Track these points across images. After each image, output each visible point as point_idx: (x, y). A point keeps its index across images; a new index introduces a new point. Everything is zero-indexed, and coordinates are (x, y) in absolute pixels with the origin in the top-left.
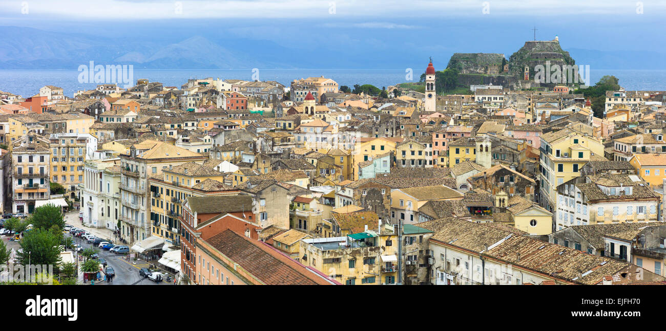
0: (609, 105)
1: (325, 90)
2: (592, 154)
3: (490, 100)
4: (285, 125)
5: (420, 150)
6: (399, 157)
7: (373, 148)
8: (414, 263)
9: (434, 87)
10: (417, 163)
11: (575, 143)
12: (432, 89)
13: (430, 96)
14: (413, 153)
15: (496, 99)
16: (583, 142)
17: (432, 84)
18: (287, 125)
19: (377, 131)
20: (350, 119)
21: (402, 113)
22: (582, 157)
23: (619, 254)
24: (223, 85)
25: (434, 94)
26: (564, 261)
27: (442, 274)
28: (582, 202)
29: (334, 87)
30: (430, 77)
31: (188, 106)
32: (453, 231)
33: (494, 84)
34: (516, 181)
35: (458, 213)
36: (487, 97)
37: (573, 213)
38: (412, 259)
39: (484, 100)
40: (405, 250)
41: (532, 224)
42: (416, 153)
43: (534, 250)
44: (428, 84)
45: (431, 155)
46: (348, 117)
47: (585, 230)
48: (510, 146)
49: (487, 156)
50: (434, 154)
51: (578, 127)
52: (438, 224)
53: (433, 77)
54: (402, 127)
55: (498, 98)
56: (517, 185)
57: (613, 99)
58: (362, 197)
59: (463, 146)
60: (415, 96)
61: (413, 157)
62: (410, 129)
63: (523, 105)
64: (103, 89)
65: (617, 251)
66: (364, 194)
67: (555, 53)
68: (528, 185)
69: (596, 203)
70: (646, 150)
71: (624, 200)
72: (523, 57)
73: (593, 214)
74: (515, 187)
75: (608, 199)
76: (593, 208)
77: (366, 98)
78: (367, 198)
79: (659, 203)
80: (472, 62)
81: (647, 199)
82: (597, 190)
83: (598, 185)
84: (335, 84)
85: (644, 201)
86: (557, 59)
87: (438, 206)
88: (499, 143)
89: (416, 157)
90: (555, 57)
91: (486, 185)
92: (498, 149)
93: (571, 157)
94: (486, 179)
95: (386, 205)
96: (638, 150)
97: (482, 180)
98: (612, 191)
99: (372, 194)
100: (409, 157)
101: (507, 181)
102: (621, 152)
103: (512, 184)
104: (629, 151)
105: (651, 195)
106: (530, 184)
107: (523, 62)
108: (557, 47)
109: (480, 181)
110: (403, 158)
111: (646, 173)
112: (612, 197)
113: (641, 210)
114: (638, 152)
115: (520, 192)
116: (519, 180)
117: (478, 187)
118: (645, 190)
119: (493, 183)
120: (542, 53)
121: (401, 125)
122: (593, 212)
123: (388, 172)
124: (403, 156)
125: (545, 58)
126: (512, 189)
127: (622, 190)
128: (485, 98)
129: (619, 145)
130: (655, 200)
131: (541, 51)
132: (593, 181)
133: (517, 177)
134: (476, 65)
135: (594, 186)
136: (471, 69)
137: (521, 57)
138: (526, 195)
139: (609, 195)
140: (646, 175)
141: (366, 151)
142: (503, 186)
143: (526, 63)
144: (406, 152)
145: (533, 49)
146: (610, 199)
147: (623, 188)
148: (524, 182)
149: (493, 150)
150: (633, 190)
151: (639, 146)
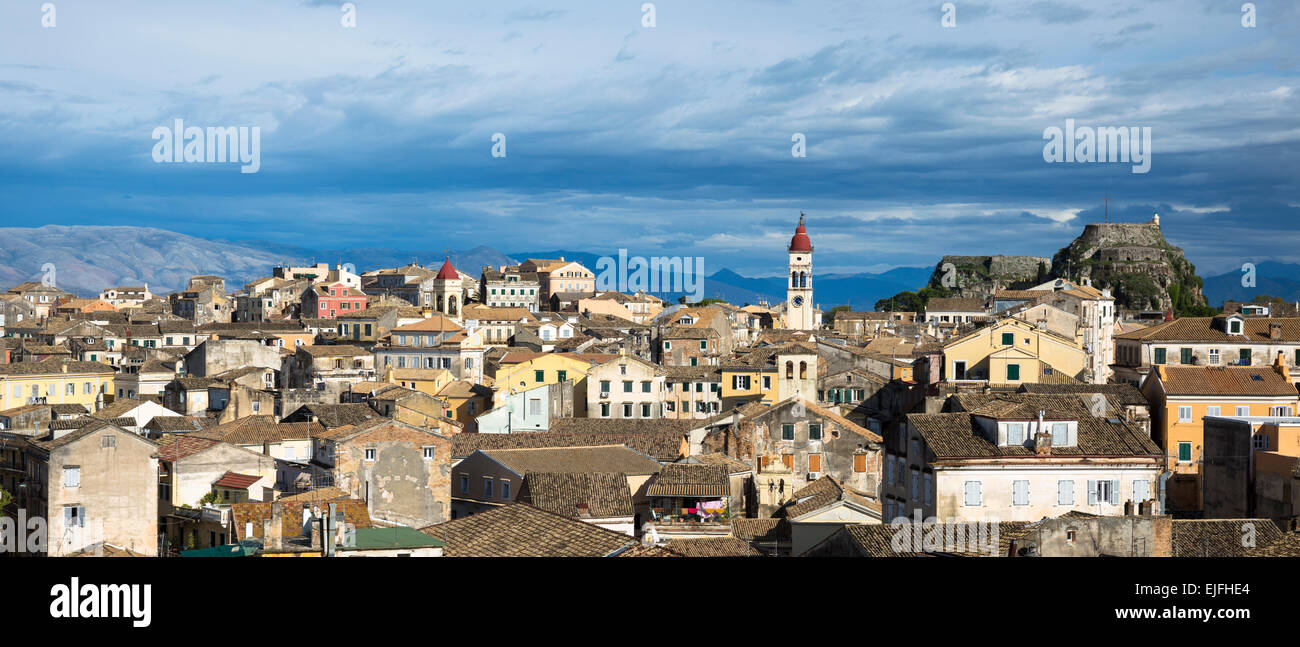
1: (561, 286)
2: (1047, 371)
4: (357, 328)
5: (646, 378)
6: (594, 397)
7: (540, 376)
9: (809, 281)
10: (638, 411)
11: (1004, 343)
12: (804, 284)
13: (798, 301)
14: (628, 386)
16: (1027, 341)
17: (803, 275)
18: (362, 330)
20: (571, 335)
21: (687, 321)
22: (1017, 378)
24: (349, 280)
25: (808, 296)
28: (922, 467)
29: (587, 282)
30: (799, 259)
31: (250, 319)
34: (828, 438)
37: (904, 501)
39: (944, 322)
42: (637, 387)
44: (795, 275)
46: (566, 332)
48: (876, 371)
49: (804, 389)
53: (807, 259)
54: (668, 346)
56: (827, 448)
58: (362, 468)
59: (757, 371)
61: (628, 397)
64: (115, 296)
66: (370, 459)
67: (1149, 249)
68: (860, 450)
69: (957, 467)
70: (1188, 357)
71: (1047, 460)
72: (1079, 257)
73: (948, 501)
74: (824, 456)
75: (995, 457)
76: (948, 482)
77: (643, 301)
78: (380, 470)
79: (1160, 472)
80: (980, 275)
81: (1122, 460)
82: (970, 431)
83: (978, 419)
84: (586, 275)
85: (1112, 464)
86: (1154, 262)
87: (548, 487)
88: (849, 366)
89: (637, 397)
90: (1149, 256)
91: (739, 445)
92: (843, 377)
93: (988, 378)
94: (736, 429)
95: (438, 488)
96: (1171, 359)
97: (727, 432)
98: (1011, 433)
99: (393, 460)
100: (617, 396)
101: (801, 439)
102: (1128, 366)
103: (815, 444)
104: (1145, 360)
105: (1137, 449)
106: (867, 447)
107: (1081, 268)
108: (1156, 237)
109: (723, 434)
110: (603, 400)
111: (1183, 416)
112: (1011, 452)
113: (1105, 491)
114: (1169, 363)
115: (837, 467)
116: (835, 434)
117: (717, 451)
118: (1121, 435)
119: (761, 441)
120: (1120, 249)
121: (665, 342)
122: (949, 495)
123: (545, 427)
124: (604, 394)
125: (1128, 259)
126: (814, 458)
127: (1043, 430)
128: (947, 318)
129: (1125, 348)
130: (1148, 464)
131: (1120, 244)
132: (965, 407)
133: (830, 427)
134: (988, 280)
135: (966, 420)
136: (978, 289)
137: (1076, 257)
138: (854, 476)
139: (1003, 444)
140: (1181, 421)
141: (523, 383)
142: (789, 451)
143: (1087, 270)
144: (611, 384)
145: (1102, 240)
146: (1001, 456)
147: (1046, 426)
148: (850, 439)
149: (829, 380)
150: (1079, 433)
151: (1173, 349)
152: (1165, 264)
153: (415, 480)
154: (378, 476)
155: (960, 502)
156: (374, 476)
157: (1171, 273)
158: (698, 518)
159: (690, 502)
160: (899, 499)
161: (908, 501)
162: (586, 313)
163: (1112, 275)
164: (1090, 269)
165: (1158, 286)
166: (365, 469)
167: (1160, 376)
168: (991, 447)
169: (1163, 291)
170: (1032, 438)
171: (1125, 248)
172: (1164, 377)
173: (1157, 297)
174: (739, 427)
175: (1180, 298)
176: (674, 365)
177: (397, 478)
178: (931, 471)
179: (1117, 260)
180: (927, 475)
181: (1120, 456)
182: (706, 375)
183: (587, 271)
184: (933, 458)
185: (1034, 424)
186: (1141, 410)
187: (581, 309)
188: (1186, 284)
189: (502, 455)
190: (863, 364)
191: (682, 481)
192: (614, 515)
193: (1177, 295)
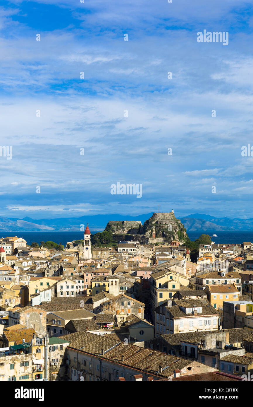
0: (202, 253)
1: (17, 245)
2: (181, 286)
3: (127, 251)
5: (72, 285)
6: (58, 290)
7: (42, 284)
8: (56, 364)
9: (90, 243)
10: (70, 294)
11: (170, 279)
12: (88, 244)
13: (87, 248)
14: (68, 287)
15: (131, 250)
16: (175, 278)
17: (88, 241)
19: (48, 272)
20: (31, 264)
21: (66, 260)
22: (175, 288)
23: (190, 353)
25: (90, 247)
26: (152, 360)
27: (75, 371)
28: (170, 319)
29: (24, 244)
30: (87, 236)
32: (83, 341)
33: (134, 241)
34: (132, 305)
35: (90, 328)
36: (125, 248)
37: (165, 325)
38: (55, 361)
39: (124, 251)
40: (50, 355)
41: (140, 333)
42: (70, 287)
43: (134, 353)
44: (86, 241)
45: (83, 288)
46: (30, 263)
47: (169, 337)
48: (132, 281)
49: (116, 288)
50: (85, 287)
51: (174, 268)
52: (74, 337)
53: (89, 236)
54: (65, 270)
55: (132, 250)
56: (132, 307)
57: (204, 249)
58: (26, 319)
59: (101, 282)
60: (79, 249)
61: (68, 290)
62: (70, 271)
63: (148, 254)
65: (189, 351)
66: (28, 317)
67: (171, 221)
68: (140, 307)
69: (178, 319)
70: (214, 283)
71: (196, 316)
72: (152, 223)
73: (177, 326)
74: (131, 309)
75: (186, 316)
76: (177, 322)
77: (44, 250)
78: (30, 319)
79: (219, 317)
80: (120, 227)
81: (211, 315)
82: (179, 310)
83: (180, 307)
84: (24, 242)
85: (209, 316)
86: (173, 225)
87: (77, 324)
88: (124, 280)
89: (70, 290)
90: (171, 223)
91: (112, 308)
92: (124, 283)
93: (168, 288)
94: (111, 304)
95: (43, 323)
96: (210, 283)
97: (109, 304)
98: (189, 310)
99: (33, 317)
100: (65, 290)
101: (126, 305)
102: (199, 284)
103: (129, 306)
104: (204, 283)
105: (214, 313)
106: (141, 307)
107: (152, 226)
108: (173, 217)
109: (108, 305)
110: (61, 291)
111: (214, 298)
112: (189, 315)
113: (208, 322)
114: (209, 284)
115: (134, 312)
116: (134, 304)
117: (107, 309)
118: (210, 309)
119: (117, 307)
120: (163, 221)
121: (64, 269)
122: (177, 325)
123: (50, 300)
124: (61, 289)
125: (166, 224)
126: (129, 310)
127: (195, 310)
128: (124, 250)
129: (198, 280)
130: (217, 316)
131: (163, 219)
132: (177, 304)
133: (133, 302)
134: (123, 228)
135: (178, 307)
136: (120, 231)
137: (151, 223)
138: (138, 314)
139: (187, 313)
140: (214, 299)
141: (37, 286)
142: (123, 308)
143: (154, 227)
144: (63, 287)
145: (158, 218)
146: (187, 316)
147: (196, 308)
148: (137, 305)
149: (120, 284)
150: (202, 309)
151: (210, 280)
152: (176, 225)
153: (38, 321)
154: (30, 321)
155: (179, 326)
156: (29, 321)
157: (178, 228)
158: (107, 328)
159: (105, 324)
160: (160, 324)
161: (166, 325)
162: (32, 256)
163: (161, 229)
164: (155, 227)
165: (174, 232)
166: (27, 319)
167: (209, 288)
168: (185, 314)
169: (176, 233)
170: (193, 311)
171: (165, 221)
172: (210, 289)
173: (174, 235)
174: (112, 303)
175: (180, 235)
176: (66, 275)
177: (34, 321)
178: (173, 320)
179: (162, 224)
180: (171, 321)
181: (211, 314)
182: (77, 278)
183: (24, 240)
184: (173, 317)
185: (193, 308)
186: (206, 297)
187: (30, 255)
188: (182, 231)
189: (57, 313)
190: (128, 280)
191: (102, 319)
192: (94, 330)
193: (180, 234)
